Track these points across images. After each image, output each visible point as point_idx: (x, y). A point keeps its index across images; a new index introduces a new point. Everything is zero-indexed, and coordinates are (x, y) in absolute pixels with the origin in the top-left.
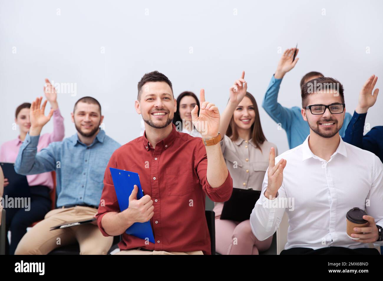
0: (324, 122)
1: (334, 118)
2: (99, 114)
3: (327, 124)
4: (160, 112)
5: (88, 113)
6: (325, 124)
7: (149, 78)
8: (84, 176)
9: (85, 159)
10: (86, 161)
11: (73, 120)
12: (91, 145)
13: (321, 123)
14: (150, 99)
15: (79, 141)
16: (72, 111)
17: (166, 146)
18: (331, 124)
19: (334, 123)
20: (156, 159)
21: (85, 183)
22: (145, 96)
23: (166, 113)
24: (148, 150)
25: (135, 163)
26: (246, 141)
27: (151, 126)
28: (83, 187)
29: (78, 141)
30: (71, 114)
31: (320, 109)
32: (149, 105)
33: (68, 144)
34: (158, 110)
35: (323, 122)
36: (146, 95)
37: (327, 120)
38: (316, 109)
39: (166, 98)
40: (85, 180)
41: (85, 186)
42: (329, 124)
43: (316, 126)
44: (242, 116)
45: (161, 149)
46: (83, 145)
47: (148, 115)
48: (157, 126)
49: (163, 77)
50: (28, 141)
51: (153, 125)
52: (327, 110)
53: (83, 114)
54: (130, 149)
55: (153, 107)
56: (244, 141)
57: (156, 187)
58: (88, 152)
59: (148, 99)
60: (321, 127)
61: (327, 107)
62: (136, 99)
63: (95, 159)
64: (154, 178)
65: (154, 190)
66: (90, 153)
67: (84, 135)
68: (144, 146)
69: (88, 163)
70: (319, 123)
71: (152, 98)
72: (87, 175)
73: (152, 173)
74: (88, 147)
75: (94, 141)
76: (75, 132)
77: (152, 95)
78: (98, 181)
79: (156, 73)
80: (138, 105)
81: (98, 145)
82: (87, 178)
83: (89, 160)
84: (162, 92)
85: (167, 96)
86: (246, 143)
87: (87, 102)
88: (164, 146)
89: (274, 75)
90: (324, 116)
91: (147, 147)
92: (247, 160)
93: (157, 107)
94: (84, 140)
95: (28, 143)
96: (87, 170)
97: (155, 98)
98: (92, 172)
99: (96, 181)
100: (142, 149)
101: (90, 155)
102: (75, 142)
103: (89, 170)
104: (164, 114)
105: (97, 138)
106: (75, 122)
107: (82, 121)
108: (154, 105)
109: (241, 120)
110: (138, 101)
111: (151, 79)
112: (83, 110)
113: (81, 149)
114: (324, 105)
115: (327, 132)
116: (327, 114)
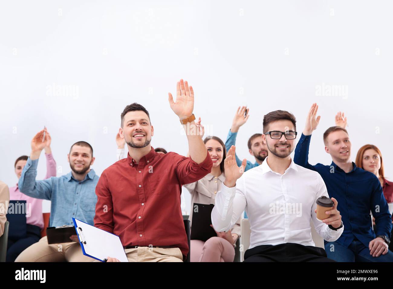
0: (281, 145)
1: (288, 143)
2: (90, 155)
3: (282, 147)
4: (139, 134)
5: (80, 154)
6: (281, 147)
7: (129, 109)
8: (75, 206)
9: (77, 192)
10: (78, 193)
11: (69, 160)
12: (82, 181)
13: (278, 146)
15: (73, 177)
16: (69, 153)
17: (148, 162)
18: (286, 147)
19: (288, 147)
20: (140, 172)
21: (76, 211)
22: (126, 122)
23: (144, 136)
24: (132, 166)
25: (122, 176)
26: (216, 177)
27: (132, 147)
28: (74, 214)
29: (71, 177)
30: (68, 155)
31: (277, 134)
32: (131, 129)
33: (64, 179)
34: (138, 132)
35: (279, 145)
36: (128, 121)
37: (283, 144)
38: (274, 134)
39: (144, 123)
40: (76, 209)
41: (75, 213)
42: (283, 147)
43: (274, 148)
45: (144, 164)
46: (76, 181)
47: (130, 138)
48: (137, 146)
49: (141, 107)
50: (29, 165)
51: (134, 145)
52: (283, 136)
53: (76, 154)
54: (117, 167)
55: (134, 130)
56: (214, 177)
57: (142, 193)
58: (80, 186)
59: (129, 125)
60: (277, 149)
61: (284, 133)
62: (120, 127)
63: (85, 192)
64: (140, 186)
65: (141, 196)
66: (81, 187)
67: (77, 172)
68: (129, 164)
69: (79, 195)
70: (276, 146)
71: (132, 123)
72: (78, 205)
73: (137, 182)
74: (80, 182)
75: (86, 178)
76: (70, 170)
77: (133, 121)
78: (86, 210)
79: (134, 104)
80: (122, 132)
81: (88, 181)
82: (77, 207)
83: (80, 192)
84: (140, 118)
85: (144, 121)
86: (216, 179)
87: (81, 145)
88: (146, 162)
90: (280, 141)
91: (131, 164)
92: (215, 192)
93: (137, 129)
94: (76, 177)
95: (30, 167)
96: (78, 201)
97: (134, 123)
98: (82, 202)
99: (84, 210)
100: (127, 166)
101: (81, 189)
102: (69, 179)
103: (79, 200)
104: (143, 136)
105: (88, 176)
106: (70, 162)
107: (75, 160)
108: (134, 129)
110: (121, 128)
111: (131, 109)
112: (76, 151)
113: (74, 184)
114: (281, 132)
115: (282, 153)
116: (283, 139)
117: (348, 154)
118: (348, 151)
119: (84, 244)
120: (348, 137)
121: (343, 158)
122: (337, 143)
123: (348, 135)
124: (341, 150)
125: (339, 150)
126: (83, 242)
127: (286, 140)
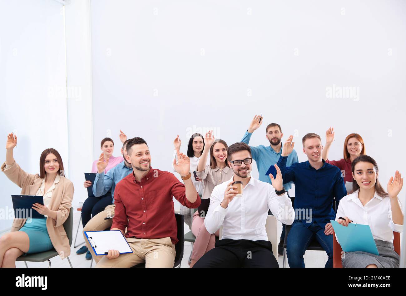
13: (240, 170)
14: (139, 155)
19: (247, 170)
20: (142, 187)
23: (148, 162)
24: (135, 183)
31: (239, 162)
32: (139, 158)
34: (144, 161)
36: (137, 152)
37: (244, 168)
38: (236, 163)
39: (148, 153)
43: (237, 172)
44: (219, 155)
45: (144, 181)
47: (139, 164)
48: (144, 170)
51: (142, 169)
52: (243, 163)
54: (126, 183)
56: (219, 169)
57: (144, 203)
59: (137, 155)
60: (240, 173)
61: (243, 161)
64: (142, 199)
65: (143, 205)
68: (133, 180)
70: (239, 170)
73: (140, 196)
77: (140, 152)
80: (129, 158)
84: (145, 149)
86: (221, 170)
89: (247, 130)
90: (241, 166)
91: (135, 181)
92: (220, 180)
93: (144, 159)
97: (142, 154)
100: (132, 182)
108: (142, 158)
109: (219, 157)
114: (241, 160)
115: (244, 175)
116: (243, 165)
117: (319, 156)
118: (319, 154)
119: (95, 248)
120: (320, 144)
121: (315, 159)
122: (311, 148)
123: (321, 141)
124: (314, 154)
125: (312, 153)
126: (94, 246)
127: (246, 166)
